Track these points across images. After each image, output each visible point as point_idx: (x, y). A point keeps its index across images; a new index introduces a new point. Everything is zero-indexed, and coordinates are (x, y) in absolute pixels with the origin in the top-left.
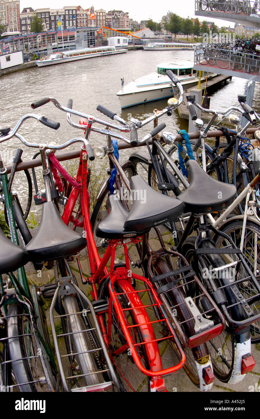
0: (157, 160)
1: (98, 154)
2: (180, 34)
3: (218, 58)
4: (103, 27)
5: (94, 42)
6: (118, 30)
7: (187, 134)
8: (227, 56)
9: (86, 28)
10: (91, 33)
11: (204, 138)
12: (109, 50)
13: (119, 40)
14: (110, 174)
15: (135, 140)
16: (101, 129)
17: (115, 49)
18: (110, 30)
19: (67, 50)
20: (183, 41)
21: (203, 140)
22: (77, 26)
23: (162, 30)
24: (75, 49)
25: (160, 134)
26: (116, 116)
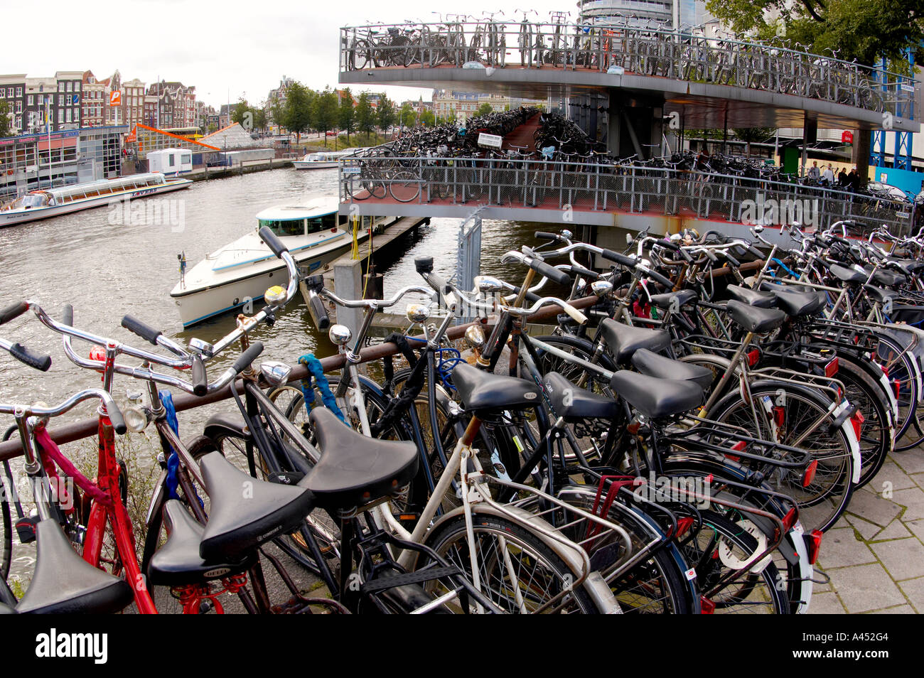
0: (260, 425)
1: (133, 423)
2: (309, 132)
3: (392, 180)
4: (138, 125)
5: (118, 163)
6: (172, 132)
7: (317, 362)
8: (413, 171)
9: (101, 128)
10: (112, 141)
11: (356, 364)
12: (150, 183)
13: (172, 157)
14: (166, 469)
15: (202, 383)
16: (134, 368)
17: (164, 181)
18: (153, 134)
19: (59, 184)
20: (315, 148)
21: (353, 369)
22: (81, 123)
23: (270, 125)
24: (77, 181)
25: (255, 366)
26: (160, 336)
